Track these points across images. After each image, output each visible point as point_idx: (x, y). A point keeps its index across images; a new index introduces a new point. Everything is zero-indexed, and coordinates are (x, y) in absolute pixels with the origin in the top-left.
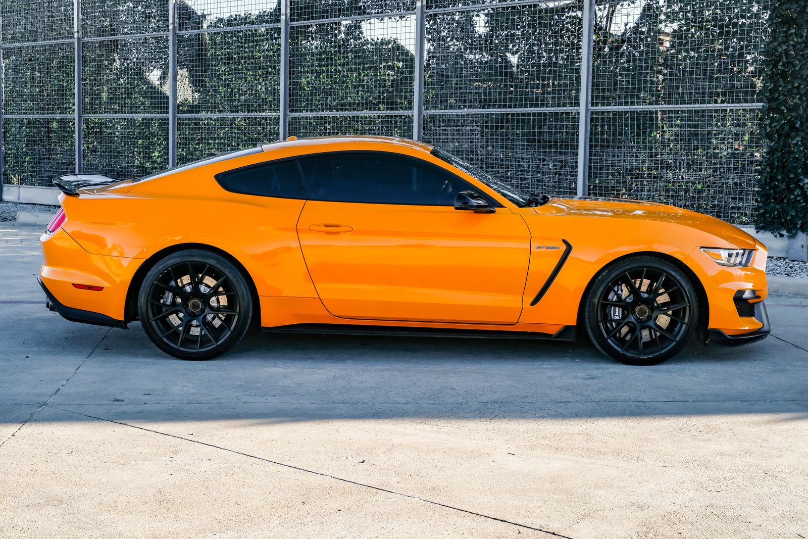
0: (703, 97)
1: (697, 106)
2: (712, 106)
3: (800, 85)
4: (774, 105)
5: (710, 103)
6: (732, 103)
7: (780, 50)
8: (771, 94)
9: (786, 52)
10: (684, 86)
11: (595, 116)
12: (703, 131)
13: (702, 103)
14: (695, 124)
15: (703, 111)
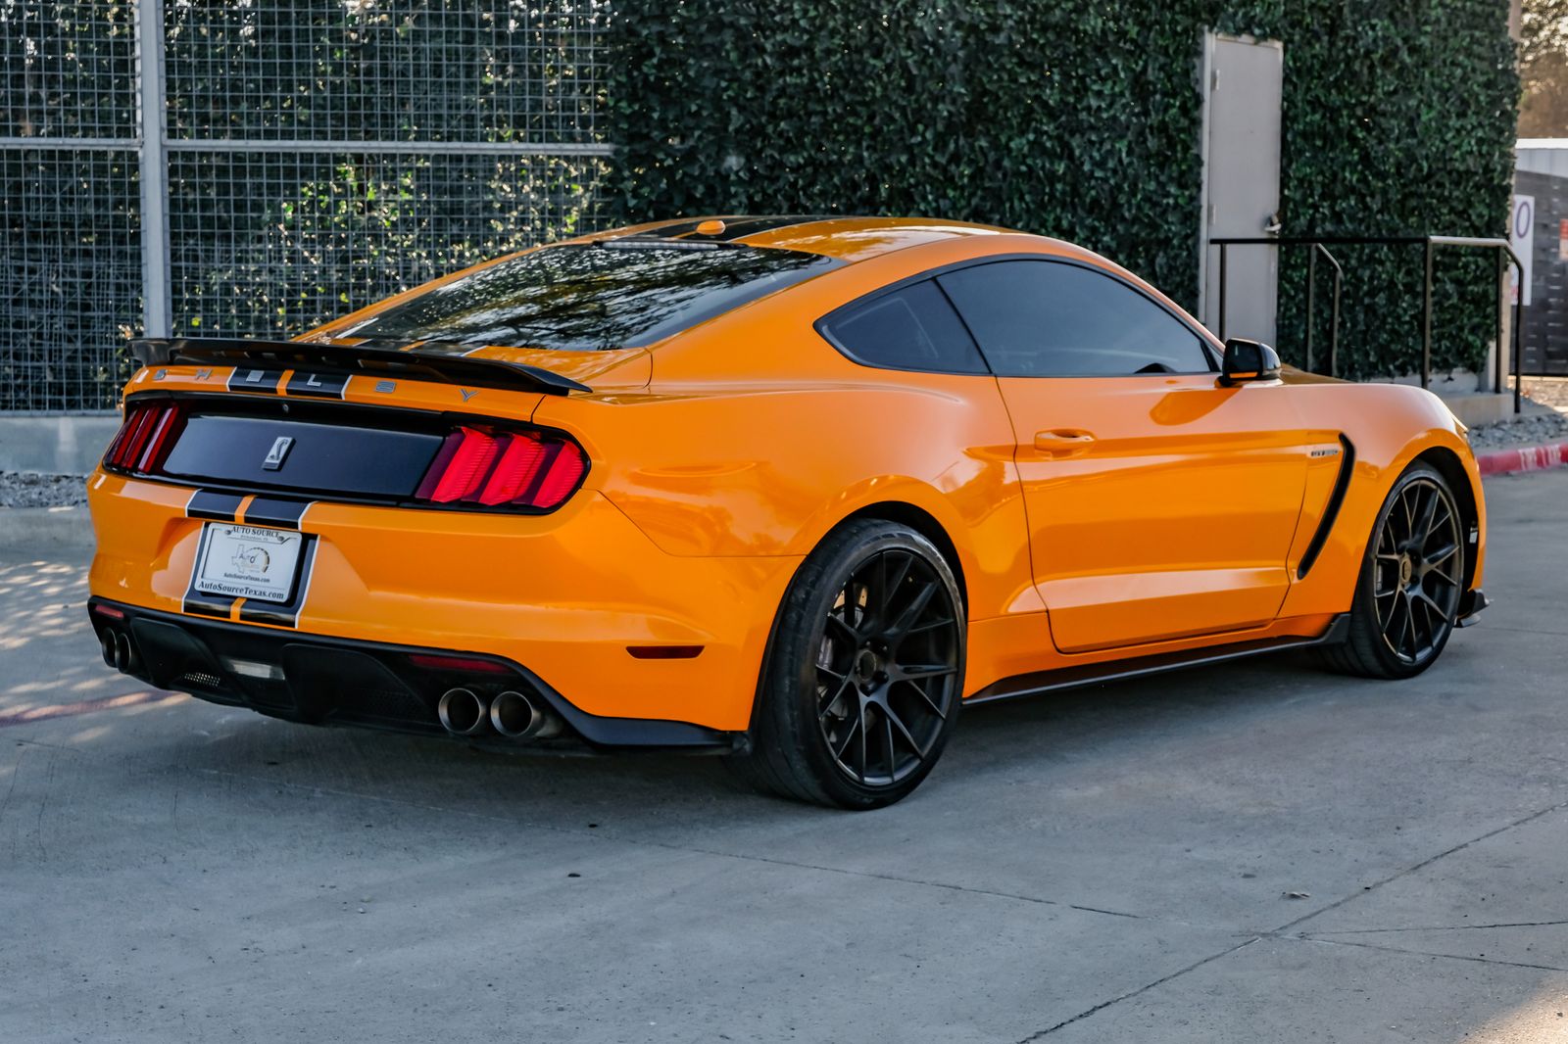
0: (467, 127)
1: (456, 147)
2: (491, 147)
3: (700, 108)
4: (641, 147)
5: (487, 141)
6: (540, 141)
7: (645, 32)
8: (631, 125)
9: (662, 38)
10: (419, 99)
11: (180, 162)
12: (472, 203)
13: (467, 140)
14: (451, 187)
15: (472, 158)
